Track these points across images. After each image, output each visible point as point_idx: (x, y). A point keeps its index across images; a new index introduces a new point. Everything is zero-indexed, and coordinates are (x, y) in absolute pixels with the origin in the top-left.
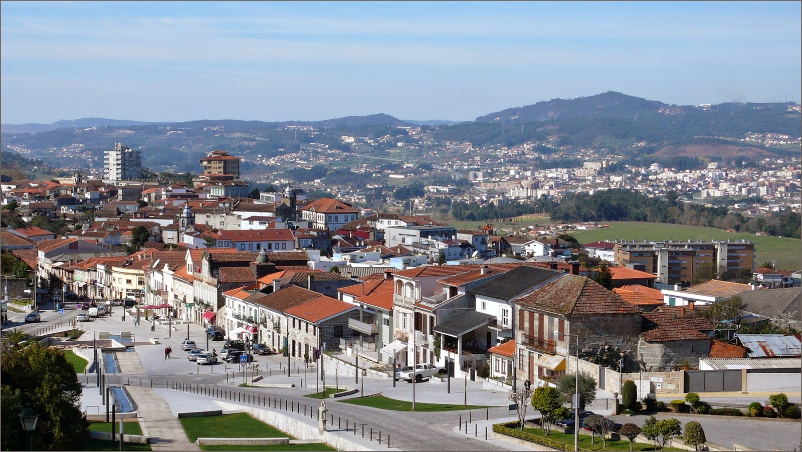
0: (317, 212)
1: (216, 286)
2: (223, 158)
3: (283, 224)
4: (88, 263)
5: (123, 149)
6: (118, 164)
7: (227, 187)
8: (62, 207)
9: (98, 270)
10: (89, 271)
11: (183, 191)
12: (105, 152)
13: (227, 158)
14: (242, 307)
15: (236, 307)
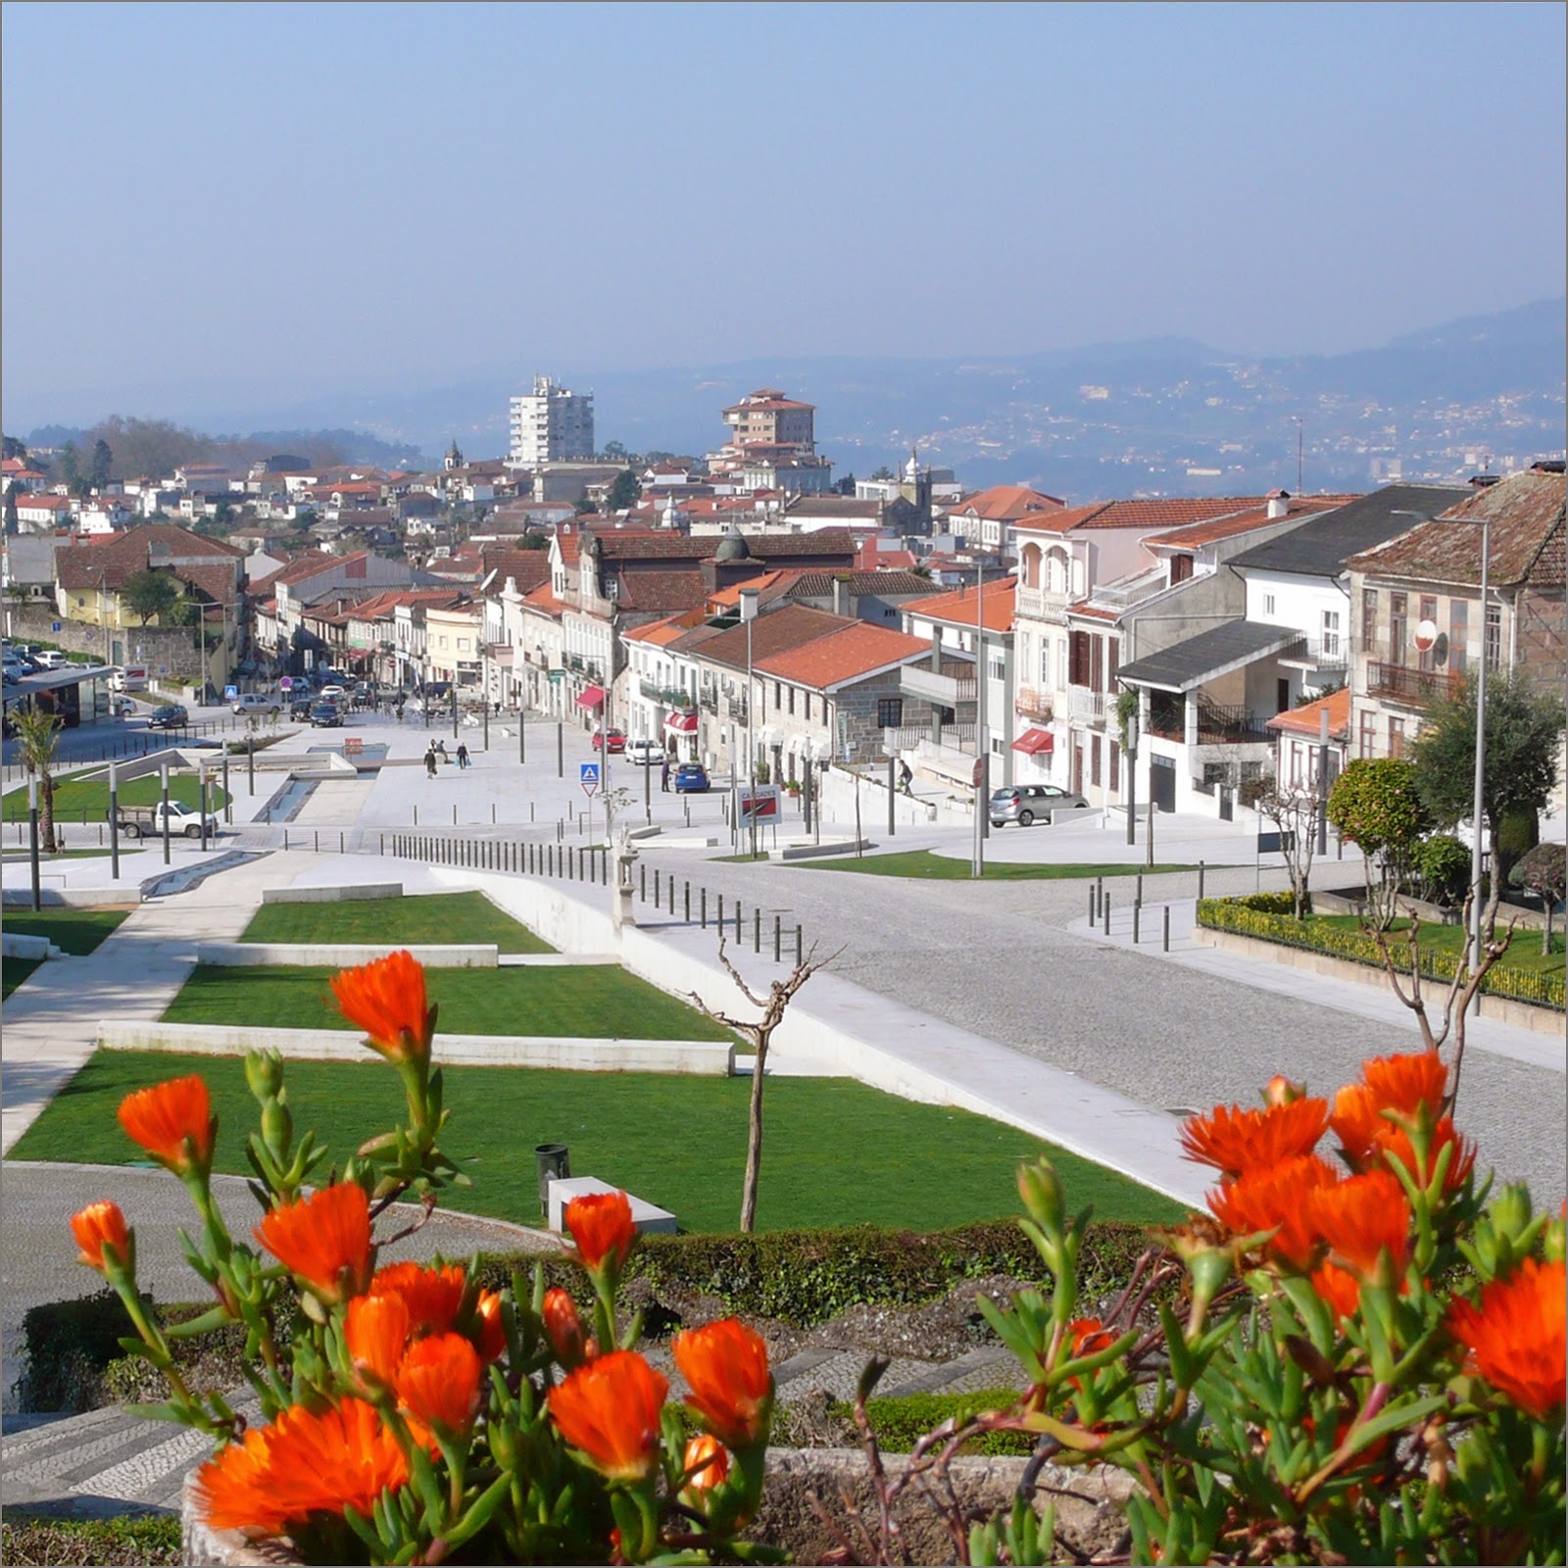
0: (981, 519)
1: (610, 619)
2: (775, 405)
3: (898, 541)
4: (379, 604)
5: (552, 391)
6: (539, 426)
7: (782, 470)
8: (410, 521)
9: (397, 620)
10: (378, 621)
11: (680, 479)
12: (513, 400)
13: (784, 406)
14: (664, 667)
15: (652, 668)
